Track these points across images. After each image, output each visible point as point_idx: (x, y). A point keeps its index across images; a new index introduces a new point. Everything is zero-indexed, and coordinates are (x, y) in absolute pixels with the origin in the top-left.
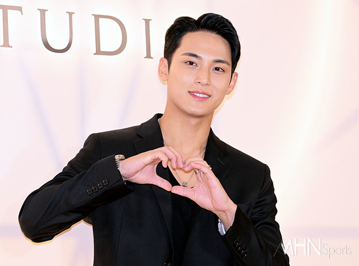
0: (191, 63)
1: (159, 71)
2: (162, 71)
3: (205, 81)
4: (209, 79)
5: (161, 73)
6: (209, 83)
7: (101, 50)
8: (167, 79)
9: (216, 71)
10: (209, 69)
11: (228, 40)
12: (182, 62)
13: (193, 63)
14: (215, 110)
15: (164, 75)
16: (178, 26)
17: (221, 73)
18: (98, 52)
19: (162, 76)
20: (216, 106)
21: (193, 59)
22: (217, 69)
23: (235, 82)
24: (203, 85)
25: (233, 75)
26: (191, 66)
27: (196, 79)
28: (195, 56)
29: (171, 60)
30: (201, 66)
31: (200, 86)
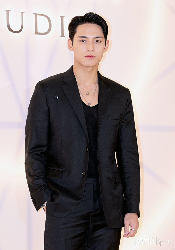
0: (83, 41)
1: (68, 46)
2: (70, 46)
3: (91, 49)
4: (93, 48)
5: (69, 47)
6: (93, 50)
7: (38, 32)
8: (73, 50)
9: (97, 43)
10: (93, 43)
11: (100, 26)
12: (78, 41)
13: (84, 41)
14: (99, 63)
15: (71, 48)
16: (74, 22)
17: (99, 43)
18: (36, 33)
19: (70, 49)
20: (99, 60)
21: (84, 39)
22: (97, 41)
23: (108, 44)
24: (91, 51)
25: (106, 42)
26: (83, 42)
27: (87, 49)
28: (84, 37)
29: (73, 40)
30: (88, 42)
31: (90, 52)
